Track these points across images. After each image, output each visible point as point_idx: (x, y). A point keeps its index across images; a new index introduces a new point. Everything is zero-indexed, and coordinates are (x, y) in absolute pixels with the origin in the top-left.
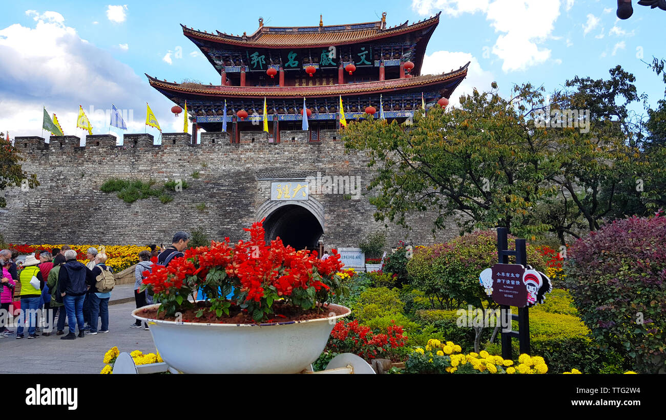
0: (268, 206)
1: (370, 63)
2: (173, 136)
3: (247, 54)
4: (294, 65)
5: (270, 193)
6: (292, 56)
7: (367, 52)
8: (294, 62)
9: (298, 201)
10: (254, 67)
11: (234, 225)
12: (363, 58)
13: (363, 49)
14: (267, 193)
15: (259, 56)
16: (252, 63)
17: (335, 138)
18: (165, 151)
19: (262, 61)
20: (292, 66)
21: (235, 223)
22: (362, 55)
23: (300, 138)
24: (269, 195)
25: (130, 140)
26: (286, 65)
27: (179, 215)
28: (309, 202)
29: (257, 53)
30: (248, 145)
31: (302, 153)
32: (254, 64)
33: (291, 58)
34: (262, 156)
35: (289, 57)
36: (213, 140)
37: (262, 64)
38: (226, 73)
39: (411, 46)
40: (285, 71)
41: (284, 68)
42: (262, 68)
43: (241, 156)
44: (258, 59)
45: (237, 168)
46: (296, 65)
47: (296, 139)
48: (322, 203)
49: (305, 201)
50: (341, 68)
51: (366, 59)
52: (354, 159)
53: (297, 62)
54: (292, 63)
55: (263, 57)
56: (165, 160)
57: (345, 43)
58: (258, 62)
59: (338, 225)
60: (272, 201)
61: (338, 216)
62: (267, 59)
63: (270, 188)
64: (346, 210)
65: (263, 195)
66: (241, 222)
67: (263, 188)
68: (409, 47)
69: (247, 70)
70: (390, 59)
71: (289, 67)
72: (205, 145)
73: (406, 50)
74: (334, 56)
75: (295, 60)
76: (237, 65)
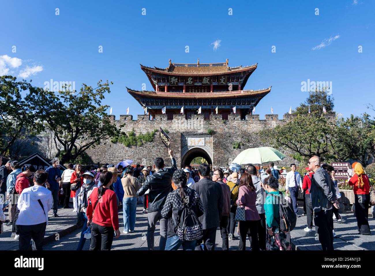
1: (225, 83)
2: (143, 116)
3: (169, 78)
4: (190, 83)
5: (187, 142)
6: (190, 79)
7: (224, 79)
9: (200, 146)
10: (172, 83)
12: (222, 81)
13: (223, 77)
15: (174, 79)
16: (171, 82)
17: (216, 118)
18: (139, 123)
22: (222, 80)
23: (201, 118)
25: (123, 117)
26: (187, 83)
27: (147, 152)
28: (205, 146)
29: (174, 78)
31: (202, 125)
32: (172, 82)
33: (190, 80)
35: (189, 79)
36: (161, 118)
37: (176, 82)
39: (243, 76)
40: (186, 86)
41: (185, 84)
42: (175, 84)
43: (174, 126)
45: (172, 131)
46: (191, 83)
47: (199, 118)
48: (211, 147)
49: (203, 146)
50: (212, 85)
51: (224, 82)
52: (225, 128)
53: (192, 82)
54: (190, 82)
55: (177, 79)
56: (139, 127)
57: (215, 75)
58: (174, 81)
59: (219, 157)
60: (189, 146)
61: (219, 153)
62: (178, 80)
63: (187, 140)
64: (222, 150)
65: (184, 143)
67: (184, 140)
69: (168, 85)
70: (234, 82)
71: (188, 84)
72: (158, 120)
73: (241, 78)
74: (209, 79)
75: (191, 81)
76: (163, 82)
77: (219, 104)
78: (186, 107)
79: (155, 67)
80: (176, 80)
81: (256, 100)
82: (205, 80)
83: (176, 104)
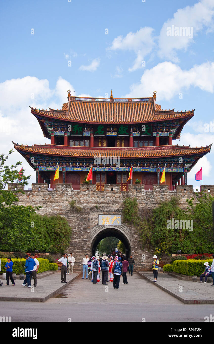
0: (97, 229)
1: (150, 134)
4: (101, 133)
5: (98, 221)
7: (149, 127)
8: (101, 131)
9: (115, 226)
10: (74, 133)
11: (78, 240)
12: (146, 131)
13: (147, 126)
14: (96, 221)
15: (78, 127)
16: (73, 131)
17: (137, 189)
18: (34, 194)
19: (80, 130)
20: (100, 133)
21: (80, 239)
23: (116, 189)
24: (97, 222)
26: (96, 133)
28: (122, 227)
29: (78, 125)
30: (85, 192)
31: (117, 198)
32: (75, 131)
34: (93, 199)
35: (98, 129)
37: (80, 132)
38: (55, 136)
39: (176, 125)
40: (94, 137)
41: (94, 134)
42: (79, 134)
43: (81, 199)
44: (77, 129)
45: (79, 206)
47: (114, 189)
48: (129, 227)
49: (119, 226)
50: (131, 136)
51: (148, 131)
53: (103, 132)
55: (81, 127)
56: (34, 200)
57: (136, 123)
60: (100, 226)
62: (83, 129)
63: (98, 218)
65: (94, 222)
66: (82, 238)
67: (94, 218)
68: (175, 126)
69: (69, 135)
70: (163, 132)
72: (59, 191)
73: (173, 128)
74: (127, 129)
75: (102, 130)
76: (61, 131)
77: (141, 165)
78: (95, 169)
79: (50, 109)
80: (81, 129)
81: (192, 160)
82: (122, 129)
83: (81, 164)
